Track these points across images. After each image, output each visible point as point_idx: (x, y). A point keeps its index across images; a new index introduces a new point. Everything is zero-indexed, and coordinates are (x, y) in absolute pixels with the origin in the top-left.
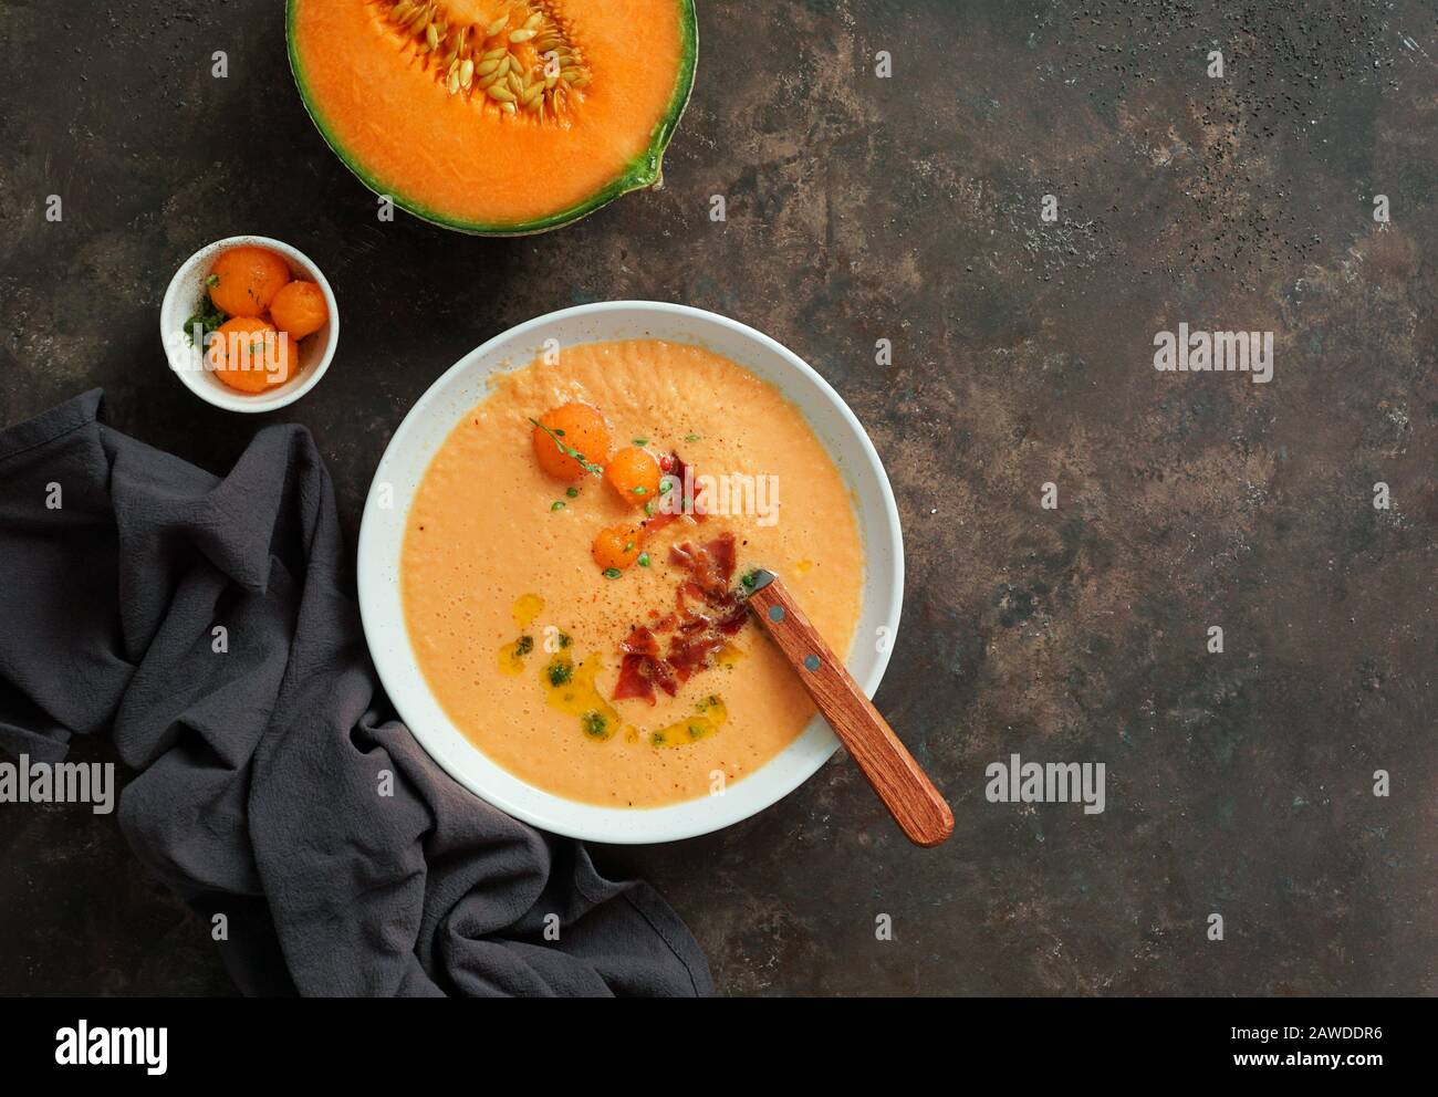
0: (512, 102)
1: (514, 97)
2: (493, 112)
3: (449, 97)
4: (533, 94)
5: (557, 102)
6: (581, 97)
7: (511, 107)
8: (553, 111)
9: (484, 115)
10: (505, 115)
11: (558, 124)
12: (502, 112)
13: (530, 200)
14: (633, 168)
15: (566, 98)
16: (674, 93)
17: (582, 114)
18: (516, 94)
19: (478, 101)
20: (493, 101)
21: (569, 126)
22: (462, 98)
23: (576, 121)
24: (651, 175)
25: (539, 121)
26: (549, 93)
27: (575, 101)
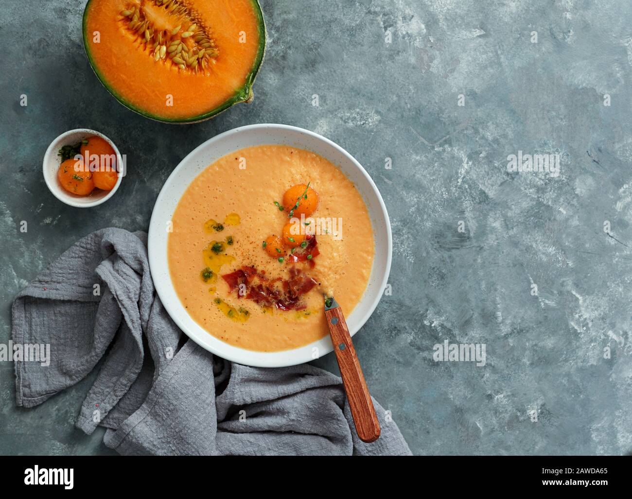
0: (184, 64)
1: (185, 62)
2: (175, 68)
3: (155, 62)
4: (193, 60)
5: (204, 64)
6: (214, 62)
7: (183, 67)
8: (202, 68)
9: (171, 70)
10: (180, 70)
11: (204, 74)
12: (179, 68)
13: (193, 108)
14: (238, 93)
15: (208, 61)
16: (255, 59)
17: (215, 69)
18: (185, 61)
19: (168, 64)
20: (175, 64)
21: (209, 75)
22: (161, 63)
23: (212, 72)
24: (246, 96)
25: (196, 73)
26: (200, 60)
27: (211, 63)
